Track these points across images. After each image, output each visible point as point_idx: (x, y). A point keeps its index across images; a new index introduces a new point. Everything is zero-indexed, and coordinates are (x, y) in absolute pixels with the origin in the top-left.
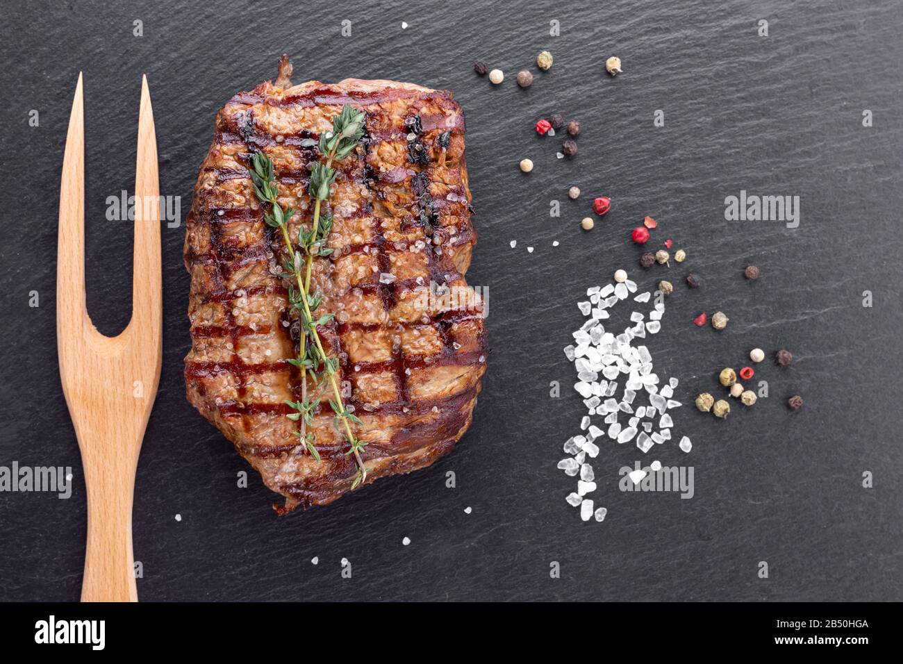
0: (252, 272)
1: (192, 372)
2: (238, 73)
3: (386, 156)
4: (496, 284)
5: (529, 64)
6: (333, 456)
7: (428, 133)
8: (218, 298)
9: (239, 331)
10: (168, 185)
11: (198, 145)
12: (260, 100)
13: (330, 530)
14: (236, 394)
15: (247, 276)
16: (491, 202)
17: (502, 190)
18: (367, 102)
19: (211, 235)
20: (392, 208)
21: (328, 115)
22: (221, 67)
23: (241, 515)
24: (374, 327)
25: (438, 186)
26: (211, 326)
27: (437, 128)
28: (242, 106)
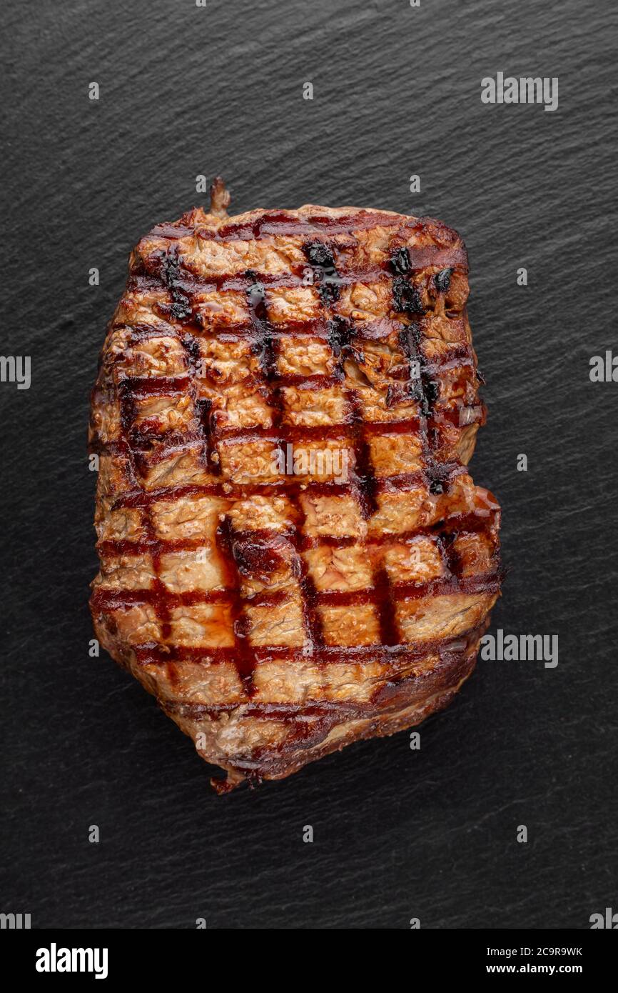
0: (178, 466)
1: (100, 602)
2: (161, 206)
3: (363, 302)
4: (505, 479)
5: (544, 186)
6: (291, 719)
7: (420, 271)
8: (132, 502)
9: (161, 547)
10: (71, 354)
11: (109, 301)
12: (189, 232)
13: (286, 809)
14: (158, 634)
15: (171, 471)
16: (497, 369)
17: (511, 354)
18: (335, 230)
19: (122, 415)
20: (372, 375)
21: (281, 249)
22: (139, 199)
23: (169, 788)
24: (348, 541)
25: (435, 344)
26: (124, 541)
27: (432, 265)
28: (164, 240)
